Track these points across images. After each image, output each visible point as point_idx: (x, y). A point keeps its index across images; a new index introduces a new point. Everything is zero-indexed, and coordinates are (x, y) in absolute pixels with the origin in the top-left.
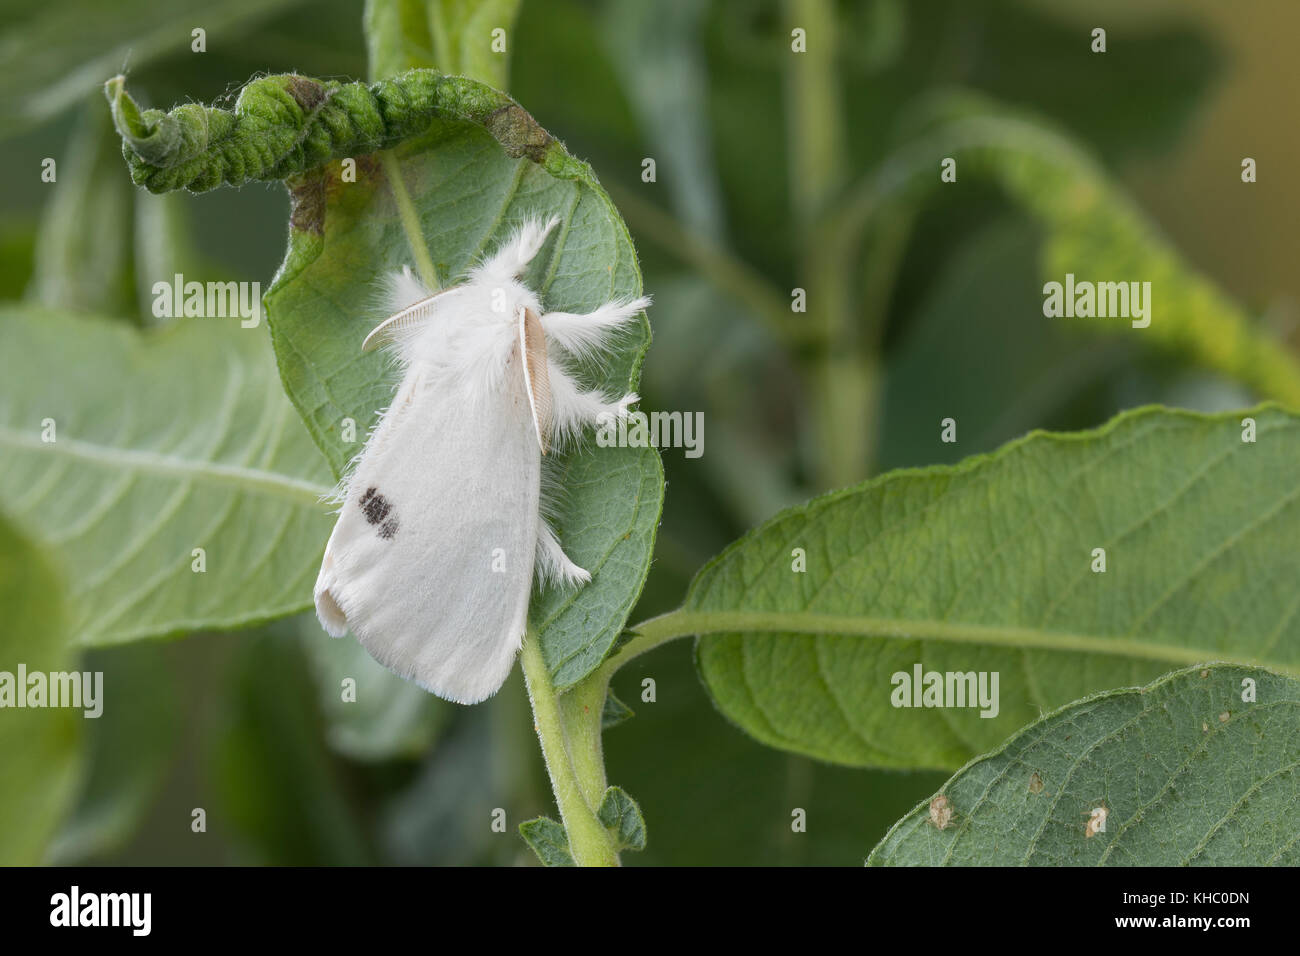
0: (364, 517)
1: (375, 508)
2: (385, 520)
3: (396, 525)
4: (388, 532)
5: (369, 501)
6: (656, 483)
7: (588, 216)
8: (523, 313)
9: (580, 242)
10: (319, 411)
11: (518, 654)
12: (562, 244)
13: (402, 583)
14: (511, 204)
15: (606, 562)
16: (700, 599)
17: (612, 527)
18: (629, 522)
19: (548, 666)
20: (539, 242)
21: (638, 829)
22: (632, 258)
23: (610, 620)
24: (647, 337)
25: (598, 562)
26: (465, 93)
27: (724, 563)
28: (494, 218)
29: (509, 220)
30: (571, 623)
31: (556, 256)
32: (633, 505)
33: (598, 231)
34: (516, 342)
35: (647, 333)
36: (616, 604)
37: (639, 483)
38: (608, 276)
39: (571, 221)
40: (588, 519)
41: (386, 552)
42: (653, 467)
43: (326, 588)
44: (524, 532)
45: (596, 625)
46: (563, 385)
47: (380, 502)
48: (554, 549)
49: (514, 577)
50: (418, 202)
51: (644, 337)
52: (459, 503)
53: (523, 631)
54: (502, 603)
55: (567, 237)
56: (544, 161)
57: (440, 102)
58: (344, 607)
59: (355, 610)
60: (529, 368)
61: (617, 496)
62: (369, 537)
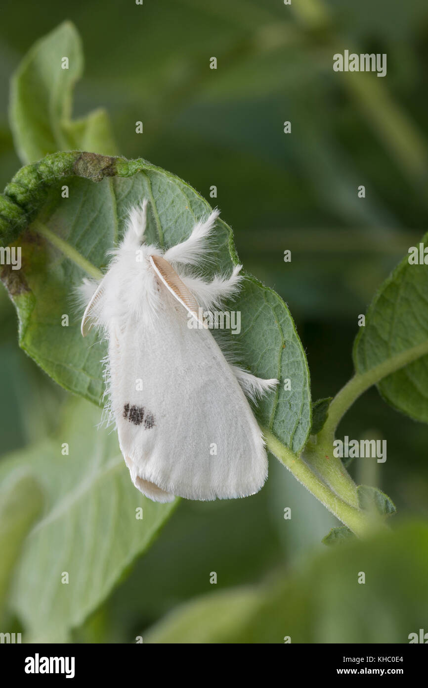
0: (132, 424)
1: (135, 415)
2: (144, 418)
3: (152, 417)
4: (150, 424)
5: (129, 413)
6: (281, 307)
7: (160, 187)
8: (151, 259)
9: (164, 204)
10: (90, 389)
11: (266, 448)
12: (156, 211)
13: (176, 447)
14: (117, 209)
15: (281, 367)
16: (363, 362)
17: (273, 346)
18: (280, 337)
19: (286, 444)
20: (144, 219)
21: (387, 502)
22: (195, 194)
23: (302, 398)
24: (229, 232)
25: (277, 370)
26: (53, 163)
27: (364, 335)
28: (113, 221)
29: (121, 218)
30: (284, 412)
31: (157, 221)
32: (276, 326)
33: (170, 192)
34: (156, 277)
35: (228, 229)
36: (300, 386)
37: (272, 313)
38: (188, 212)
39: (153, 196)
40: (258, 350)
41: (156, 435)
42: (274, 299)
43: (136, 476)
44: (227, 379)
45: (296, 405)
46: (196, 284)
47: (135, 410)
48: (250, 379)
49: (237, 407)
50: (70, 241)
51: (227, 232)
52: (180, 384)
53: (261, 434)
54: (239, 425)
55: (156, 207)
56: (117, 172)
57: (43, 177)
58: (152, 480)
59: (159, 478)
60: (170, 286)
61: (265, 328)
62: (141, 433)
